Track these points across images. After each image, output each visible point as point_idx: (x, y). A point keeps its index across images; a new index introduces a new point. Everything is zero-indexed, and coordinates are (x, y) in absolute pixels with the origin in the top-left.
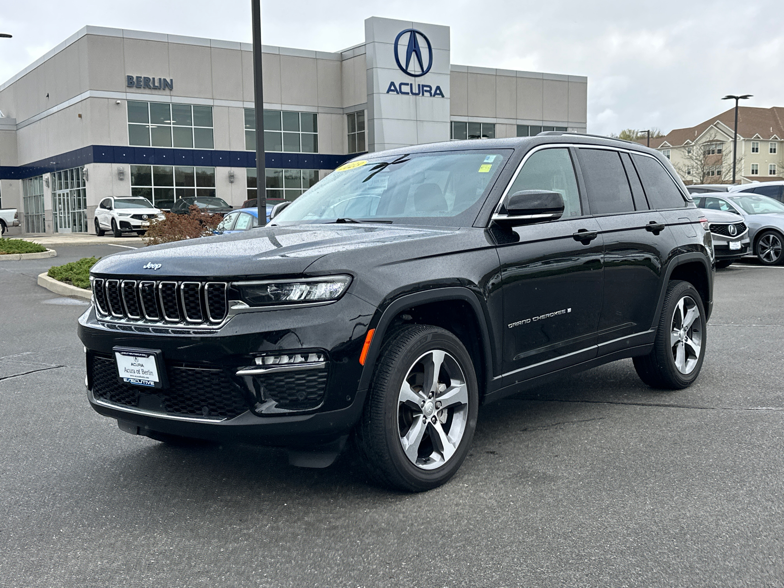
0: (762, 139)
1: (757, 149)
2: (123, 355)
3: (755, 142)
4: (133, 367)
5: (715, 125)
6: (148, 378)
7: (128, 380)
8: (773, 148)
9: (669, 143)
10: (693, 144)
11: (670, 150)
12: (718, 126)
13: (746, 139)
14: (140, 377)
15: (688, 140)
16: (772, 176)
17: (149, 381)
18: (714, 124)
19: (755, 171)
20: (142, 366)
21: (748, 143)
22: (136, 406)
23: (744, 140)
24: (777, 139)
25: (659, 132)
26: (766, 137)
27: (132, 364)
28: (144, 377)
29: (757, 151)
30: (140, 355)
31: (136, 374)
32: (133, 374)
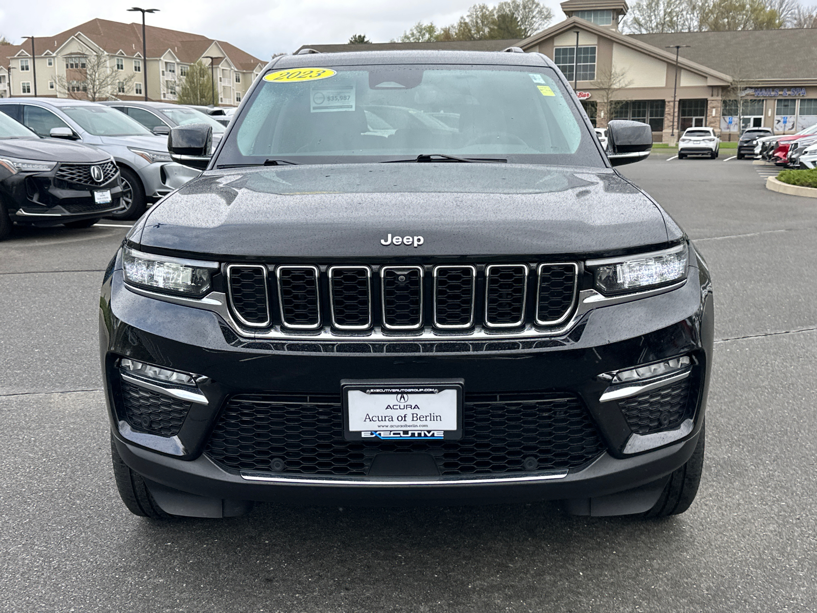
0: (125, 55)
1: (122, 66)
2: (372, 393)
3: (120, 58)
4: (390, 412)
5: (76, 37)
6: (427, 426)
7: (372, 434)
8: (137, 66)
9: (26, 51)
10: (54, 55)
11: (28, 60)
12: (79, 38)
13: (110, 54)
14: (406, 426)
15: (48, 51)
16: (139, 95)
17: (429, 432)
18: (76, 35)
19: (122, 89)
20: (417, 407)
21: (112, 60)
22: (361, 474)
23: (108, 55)
24: (140, 57)
25: (4, 39)
26: (130, 54)
27: (388, 407)
28: (417, 426)
29: (122, 68)
30: (421, 390)
31: (396, 422)
32: (387, 423)
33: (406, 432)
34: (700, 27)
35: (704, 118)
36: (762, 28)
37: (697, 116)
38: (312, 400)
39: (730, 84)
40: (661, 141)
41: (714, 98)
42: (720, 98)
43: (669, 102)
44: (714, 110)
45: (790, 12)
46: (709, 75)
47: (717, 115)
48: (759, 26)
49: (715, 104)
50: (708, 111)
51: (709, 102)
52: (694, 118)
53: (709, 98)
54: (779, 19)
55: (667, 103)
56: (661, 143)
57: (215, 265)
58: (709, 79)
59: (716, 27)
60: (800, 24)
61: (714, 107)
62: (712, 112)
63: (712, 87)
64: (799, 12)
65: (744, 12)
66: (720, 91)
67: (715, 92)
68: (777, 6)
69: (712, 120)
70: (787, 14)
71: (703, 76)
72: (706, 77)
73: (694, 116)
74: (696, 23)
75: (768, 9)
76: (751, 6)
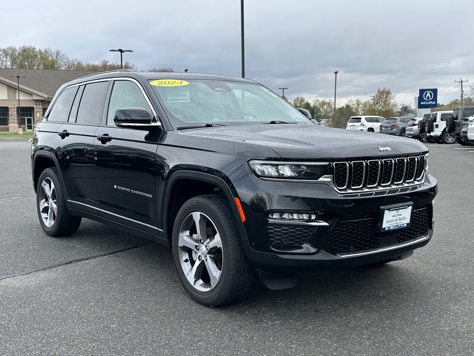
7: (388, 228)
17: (403, 224)
20: (401, 215)
22: (377, 248)
27: (393, 216)
28: (401, 223)
31: (395, 222)
32: (392, 223)
33: (397, 226)
34: (12, 66)
35: (32, 118)
36: (48, 69)
37: (28, 116)
38: (367, 218)
39: (46, 99)
40: (9, 131)
41: (38, 106)
42: (41, 107)
43: (11, 108)
44: (38, 114)
45: (63, 61)
46: (33, 93)
47: (40, 116)
48: (46, 68)
49: (39, 110)
50: (35, 114)
51: (35, 109)
52: (26, 118)
53: (35, 107)
54: (57, 65)
55: (9, 109)
56: (8, 132)
57: (327, 163)
58: (34, 95)
59: (22, 67)
60: (69, 68)
61: (38, 112)
62: (37, 114)
63: (36, 100)
64: (68, 61)
65: (37, 59)
66: (41, 104)
67: (38, 103)
68: (55, 57)
69: (38, 119)
70: (61, 62)
71: (31, 94)
72: (32, 95)
73: (26, 116)
74: (9, 64)
75: (50, 59)
76: (41, 56)
